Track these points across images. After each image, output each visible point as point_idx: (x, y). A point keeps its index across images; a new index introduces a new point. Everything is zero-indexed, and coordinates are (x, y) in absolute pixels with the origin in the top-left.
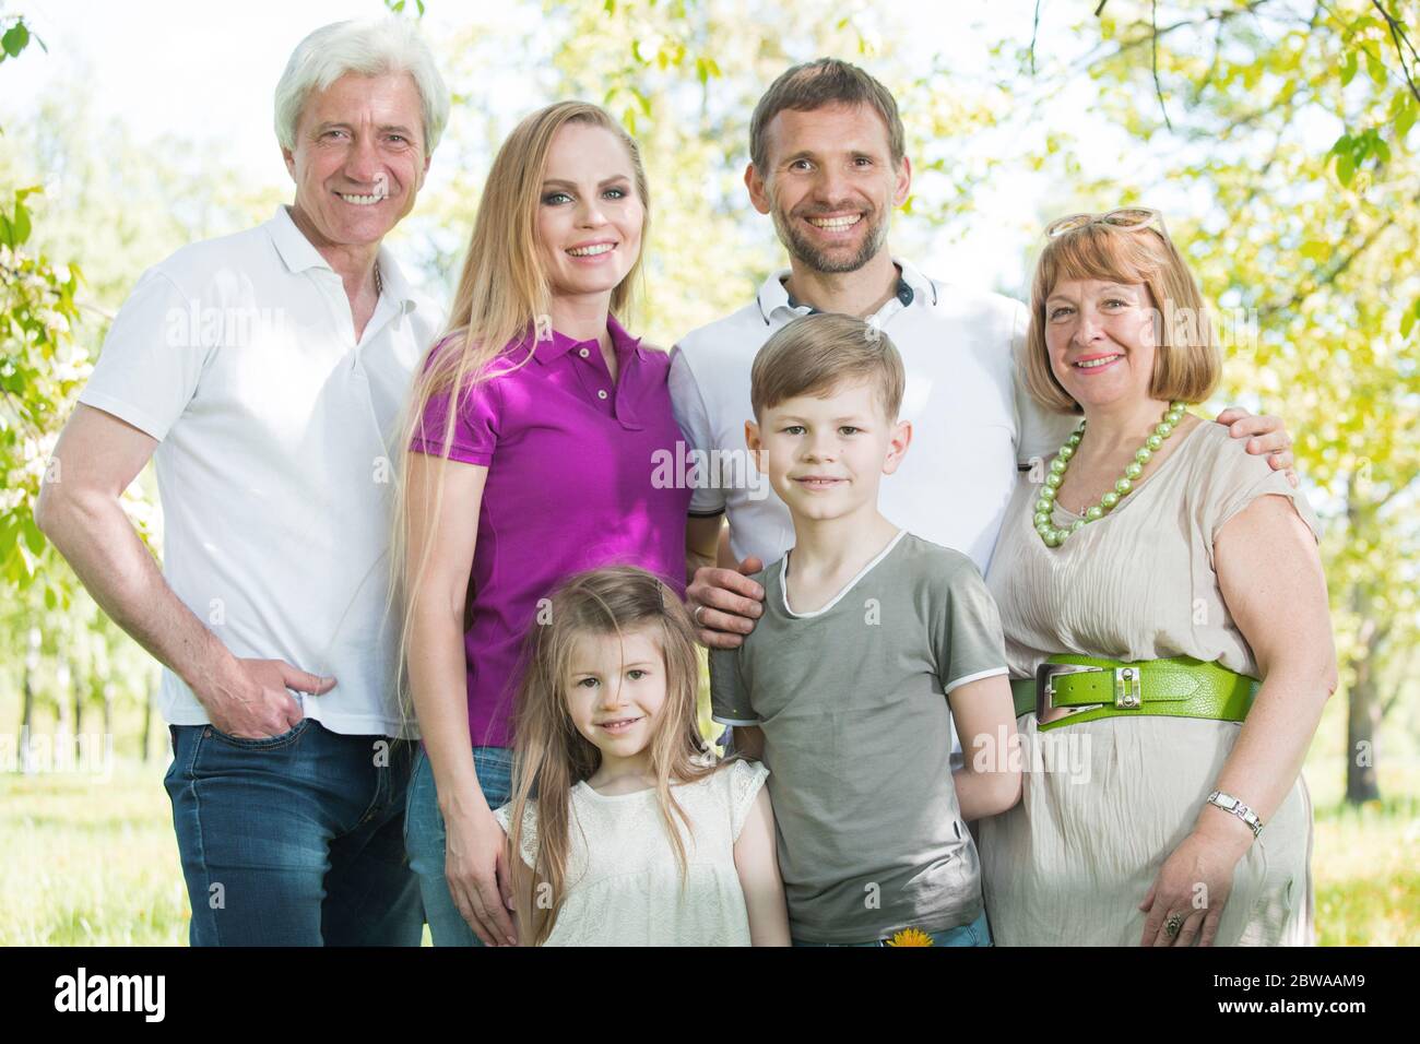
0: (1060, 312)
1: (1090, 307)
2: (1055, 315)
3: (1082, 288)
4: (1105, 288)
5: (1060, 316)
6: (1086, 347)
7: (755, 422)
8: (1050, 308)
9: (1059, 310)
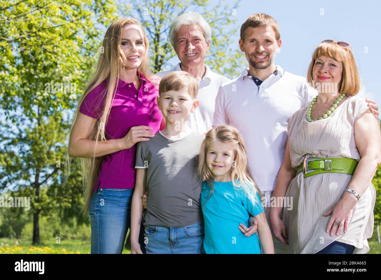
0: (319, 63)
1: (326, 64)
2: (317, 63)
3: (326, 58)
4: (332, 61)
5: (318, 64)
6: (322, 74)
7: (159, 97)
8: (316, 61)
9: (319, 62)
